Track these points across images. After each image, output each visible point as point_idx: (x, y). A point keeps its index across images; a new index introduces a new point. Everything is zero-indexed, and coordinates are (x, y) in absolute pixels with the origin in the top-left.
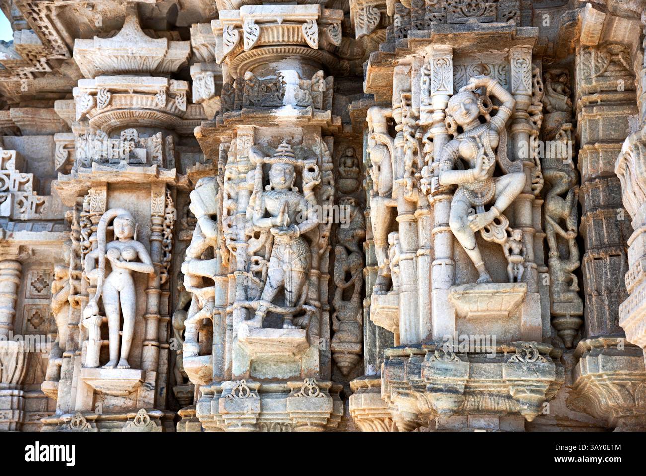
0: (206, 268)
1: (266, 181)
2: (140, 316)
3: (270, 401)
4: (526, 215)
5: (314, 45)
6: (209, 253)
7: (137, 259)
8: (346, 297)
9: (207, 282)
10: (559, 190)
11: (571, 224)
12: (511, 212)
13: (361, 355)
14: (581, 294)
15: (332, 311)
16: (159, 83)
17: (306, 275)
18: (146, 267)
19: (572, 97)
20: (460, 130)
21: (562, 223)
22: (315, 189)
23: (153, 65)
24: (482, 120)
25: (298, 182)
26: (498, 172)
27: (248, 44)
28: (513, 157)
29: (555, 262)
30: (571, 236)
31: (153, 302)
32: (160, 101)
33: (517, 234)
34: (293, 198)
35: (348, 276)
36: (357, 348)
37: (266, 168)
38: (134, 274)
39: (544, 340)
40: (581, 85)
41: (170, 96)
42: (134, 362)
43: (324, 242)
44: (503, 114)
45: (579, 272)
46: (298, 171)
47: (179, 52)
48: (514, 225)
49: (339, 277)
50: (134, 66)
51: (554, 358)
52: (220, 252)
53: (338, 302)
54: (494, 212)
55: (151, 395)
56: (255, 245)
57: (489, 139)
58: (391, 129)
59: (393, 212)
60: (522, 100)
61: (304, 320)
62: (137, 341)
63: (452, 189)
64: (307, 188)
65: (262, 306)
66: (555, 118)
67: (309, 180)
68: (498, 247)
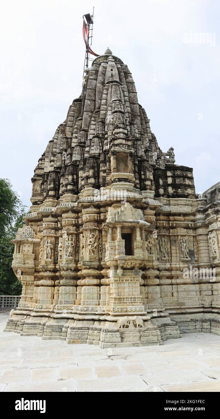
0: (61, 249)
1: (68, 240)
2: (51, 253)
3: (69, 265)
4: (97, 247)
5: (74, 223)
6: (61, 247)
7: (51, 246)
8: (77, 253)
9: (61, 251)
10: (100, 244)
11: (101, 248)
12: (96, 247)
13: (79, 259)
14: (102, 255)
15: (76, 255)
16: (54, 223)
17: (73, 251)
18: (52, 247)
19: (102, 234)
20: (91, 238)
21: (100, 248)
22: (74, 241)
23: (53, 221)
24: (93, 237)
25: (72, 240)
26: (94, 243)
27: (67, 223)
28: (96, 241)
29: (100, 252)
30: (101, 249)
31: (53, 251)
32: (54, 226)
33: (96, 249)
34: (71, 242)
35: (77, 251)
36: (78, 259)
37: (68, 238)
38: (51, 248)
39: (98, 260)
40: (103, 234)
41: (55, 225)
42: (51, 258)
43: (75, 247)
44: (95, 237)
45: (102, 253)
46: (72, 239)
47: (56, 219)
48: (96, 248)
49: (76, 250)
50: (50, 221)
51: (99, 262)
52: (62, 247)
53: (76, 254)
54: (94, 247)
55: (53, 262)
56: (67, 247)
57: (93, 239)
58: (83, 237)
59: (83, 246)
60: (97, 235)
61: (72, 256)
62: (51, 256)
63: (90, 245)
64: (73, 241)
65: (68, 254)
66: (100, 237)
67: (73, 240)
68: (94, 251)
